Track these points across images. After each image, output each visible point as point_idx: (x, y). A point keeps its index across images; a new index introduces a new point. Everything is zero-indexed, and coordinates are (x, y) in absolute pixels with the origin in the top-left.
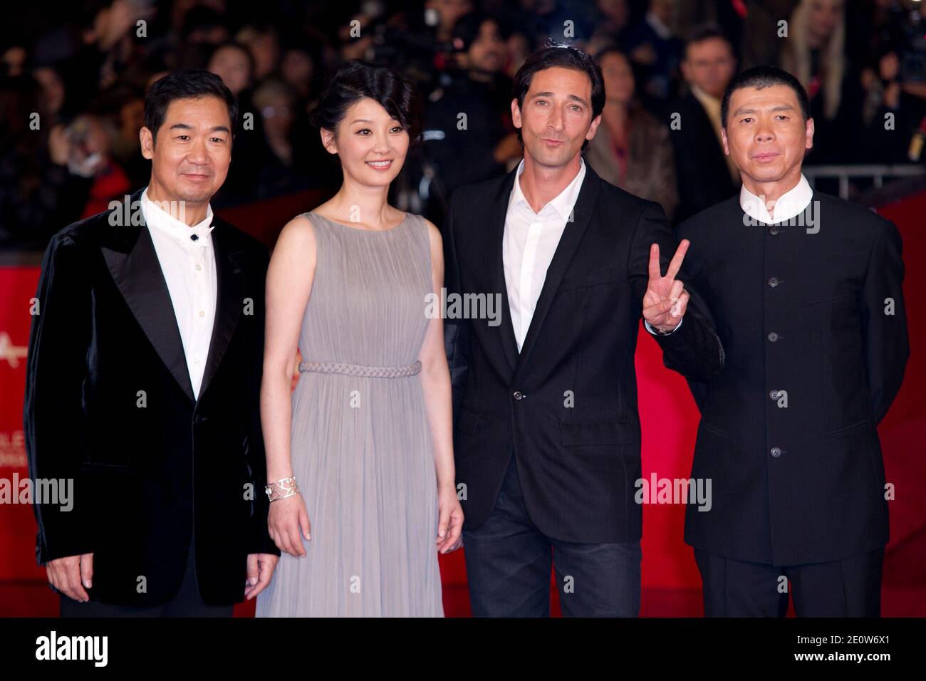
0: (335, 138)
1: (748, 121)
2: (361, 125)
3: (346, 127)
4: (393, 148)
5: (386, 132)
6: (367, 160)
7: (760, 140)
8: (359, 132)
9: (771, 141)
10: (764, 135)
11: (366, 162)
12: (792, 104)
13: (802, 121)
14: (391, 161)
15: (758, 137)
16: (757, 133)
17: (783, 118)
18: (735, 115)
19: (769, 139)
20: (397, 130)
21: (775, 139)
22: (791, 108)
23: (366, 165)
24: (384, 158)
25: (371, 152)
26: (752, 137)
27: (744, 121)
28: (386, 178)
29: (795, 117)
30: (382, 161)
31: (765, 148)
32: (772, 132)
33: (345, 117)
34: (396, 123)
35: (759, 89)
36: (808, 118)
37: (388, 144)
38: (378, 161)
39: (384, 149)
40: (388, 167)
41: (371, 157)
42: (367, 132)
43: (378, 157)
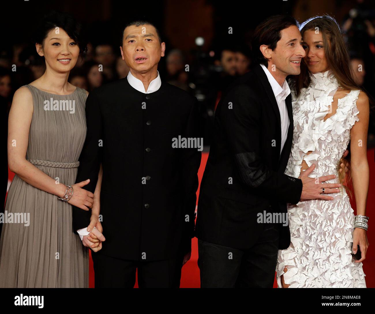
0: (42, 47)
1: (132, 41)
2: (55, 41)
3: (48, 42)
4: (70, 53)
5: (67, 45)
6: (58, 59)
7: (138, 50)
8: (53, 44)
9: (143, 51)
10: (140, 48)
11: (58, 60)
12: (154, 34)
13: (159, 42)
14: (70, 60)
15: (137, 49)
16: (136, 48)
17: (149, 40)
18: (126, 38)
19: (142, 50)
20: (72, 44)
21: (145, 50)
22: (153, 35)
23: (58, 61)
24: (66, 57)
25: (60, 54)
26: (134, 49)
27: (130, 42)
28: (67, 68)
29: (155, 40)
30: (65, 59)
31: (140, 54)
32: (143, 46)
33: (47, 37)
34: (72, 41)
35: (137, 26)
36: (162, 42)
37: (68, 50)
38: (63, 59)
39: (66, 52)
40: (68, 63)
41: (61, 57)
42: (57, 44)
43: (63, 57)
